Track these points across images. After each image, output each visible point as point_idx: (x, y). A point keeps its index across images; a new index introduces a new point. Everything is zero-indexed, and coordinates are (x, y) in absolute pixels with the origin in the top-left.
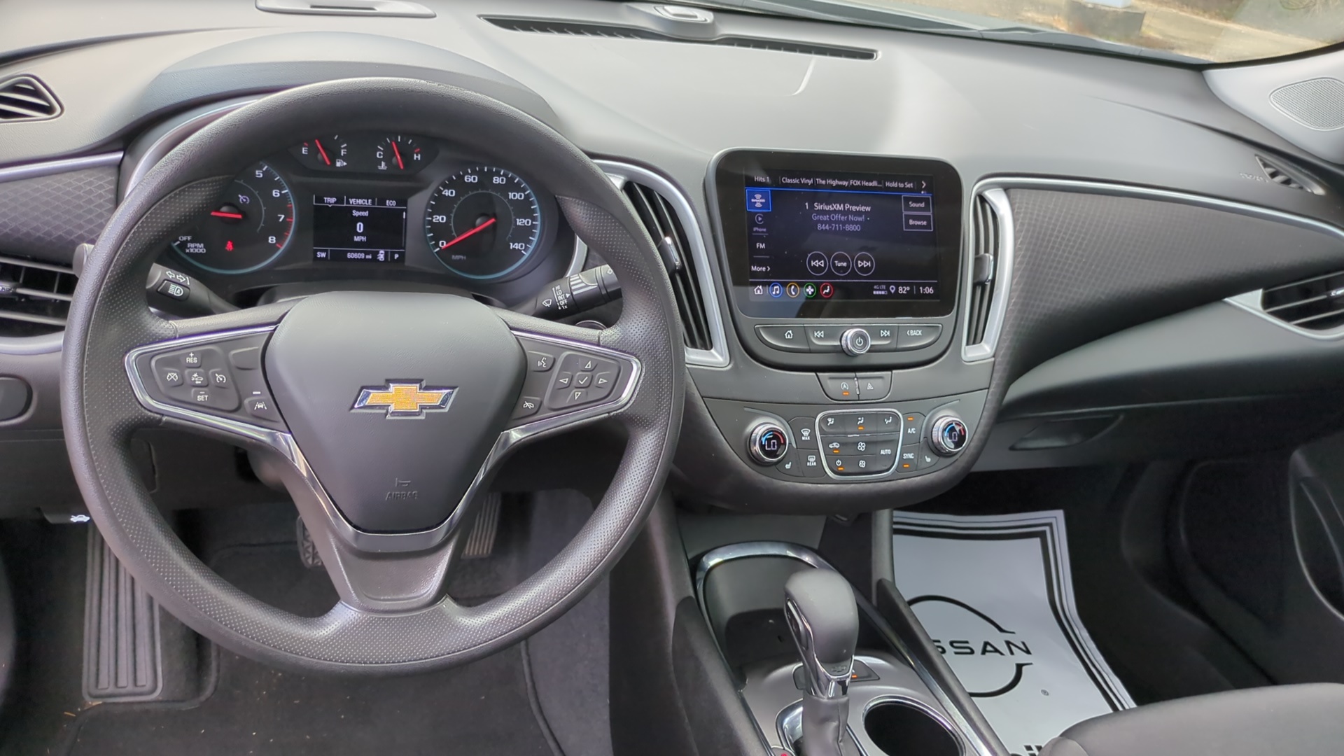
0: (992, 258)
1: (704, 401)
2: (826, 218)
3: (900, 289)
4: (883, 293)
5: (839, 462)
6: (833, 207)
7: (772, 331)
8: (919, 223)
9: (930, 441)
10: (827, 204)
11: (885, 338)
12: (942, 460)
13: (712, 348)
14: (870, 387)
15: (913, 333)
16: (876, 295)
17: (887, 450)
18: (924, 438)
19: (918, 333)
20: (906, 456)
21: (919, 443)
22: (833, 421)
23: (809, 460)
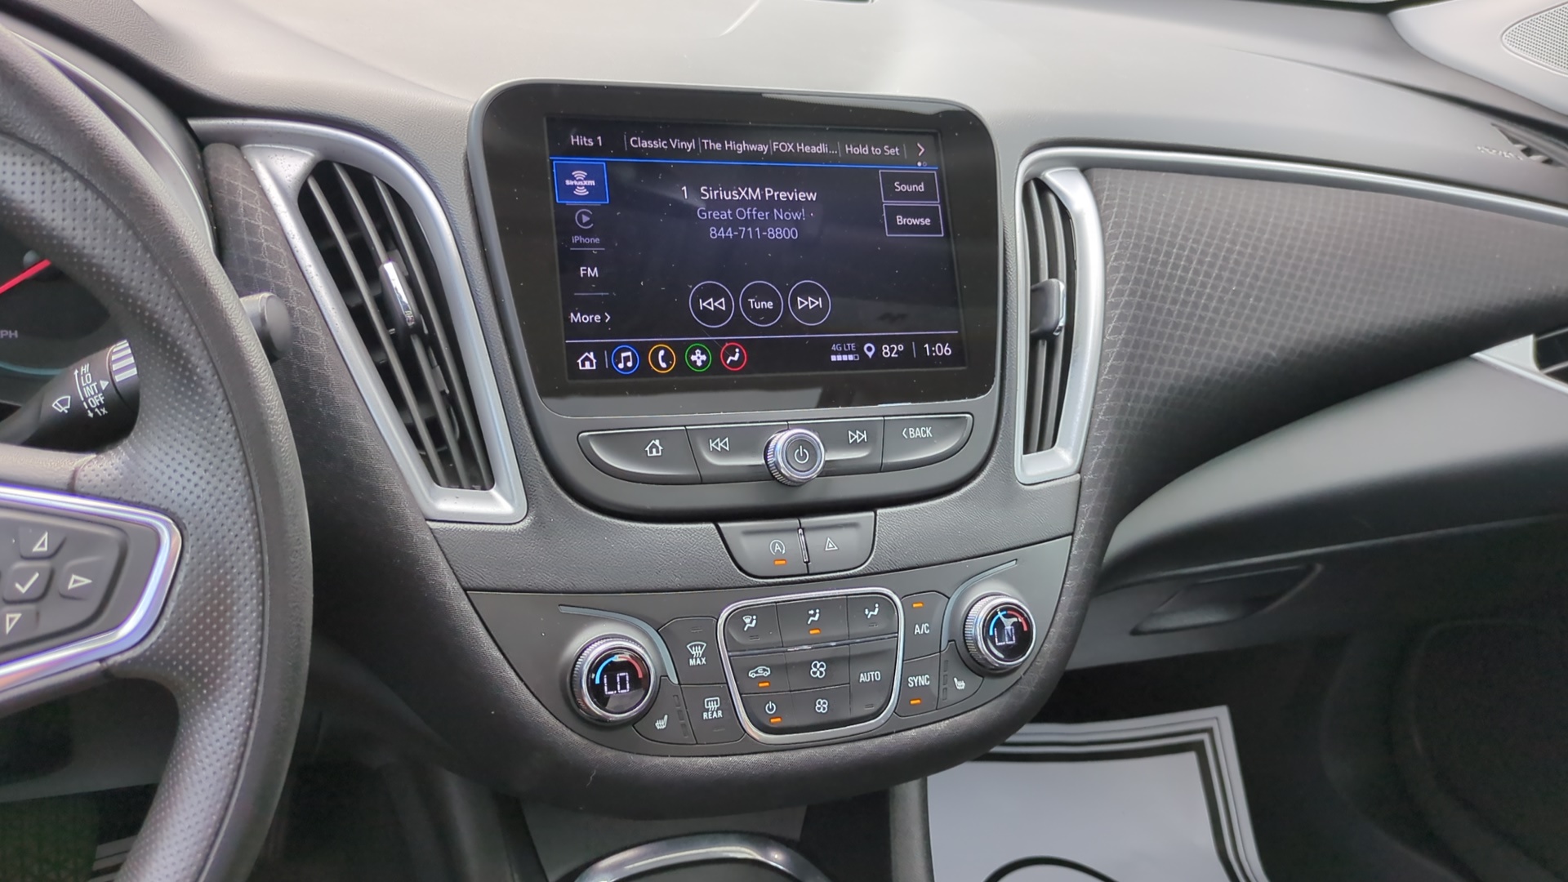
0: (1063, 287)
1: (467, 595)
2: (726, 215)
3: (885, 349)
4: (851, 358)
5: (771, 707)
6: (739, 194)
7: (615, 441)
8: (916, 222)
9: (962, 650)
10: (727, 189)
11: (855, 445)
12: (987, 681)
13: (492, 486)
14: (830, 546)
15: (916, 433)
16: (837, 362)
17: (872, 673)
18: (949, 641)
19: (925, 432)
20: (914, 681)
21: (940, 652)
22: (754, 622)
23: (706, 707)
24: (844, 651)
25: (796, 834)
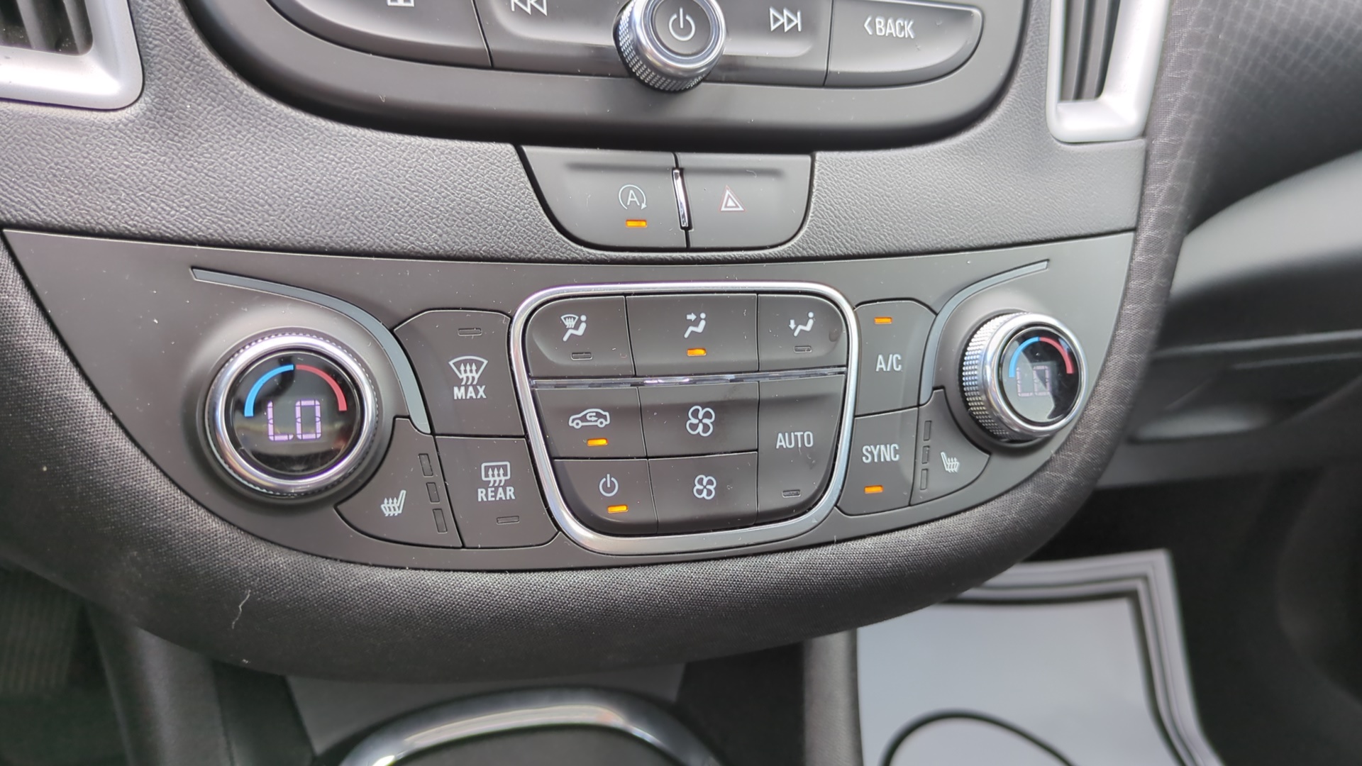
11: (781, 34)
13: (87, 50)
14: (730, 203)
15: (887, 27)
17: (799, 434)
18: (935, 388)
19: (902, 28)
20: (871, 453)
21: (919, 405)
22: (583, 326)
23: (484, 479)
24: (748, 390)
25: (672, 694)
